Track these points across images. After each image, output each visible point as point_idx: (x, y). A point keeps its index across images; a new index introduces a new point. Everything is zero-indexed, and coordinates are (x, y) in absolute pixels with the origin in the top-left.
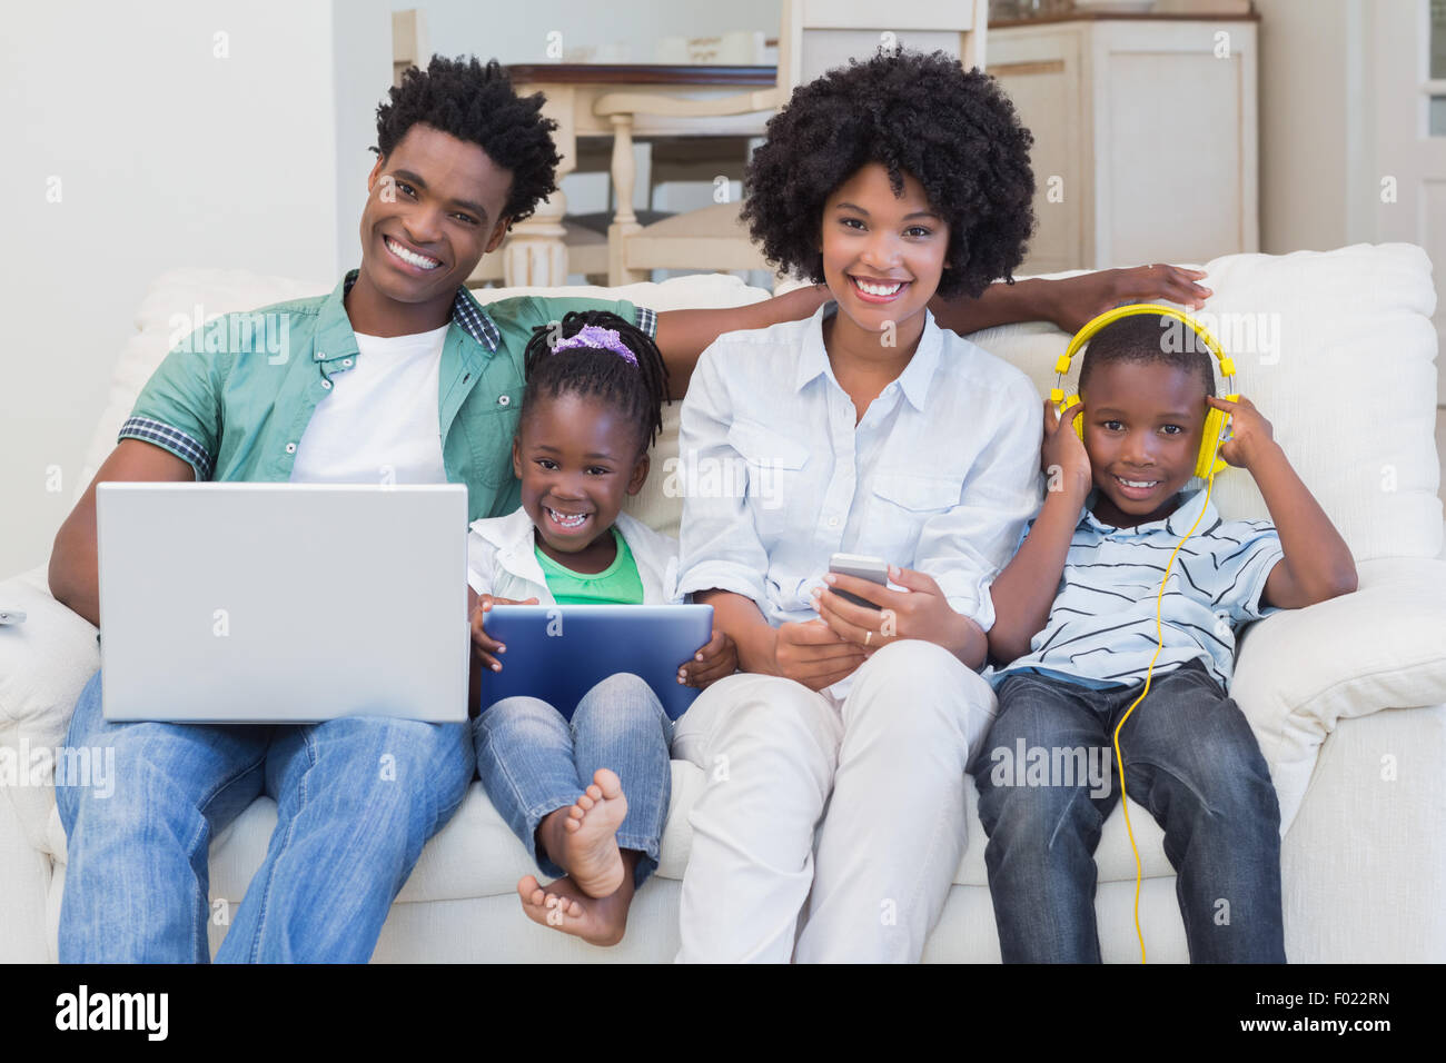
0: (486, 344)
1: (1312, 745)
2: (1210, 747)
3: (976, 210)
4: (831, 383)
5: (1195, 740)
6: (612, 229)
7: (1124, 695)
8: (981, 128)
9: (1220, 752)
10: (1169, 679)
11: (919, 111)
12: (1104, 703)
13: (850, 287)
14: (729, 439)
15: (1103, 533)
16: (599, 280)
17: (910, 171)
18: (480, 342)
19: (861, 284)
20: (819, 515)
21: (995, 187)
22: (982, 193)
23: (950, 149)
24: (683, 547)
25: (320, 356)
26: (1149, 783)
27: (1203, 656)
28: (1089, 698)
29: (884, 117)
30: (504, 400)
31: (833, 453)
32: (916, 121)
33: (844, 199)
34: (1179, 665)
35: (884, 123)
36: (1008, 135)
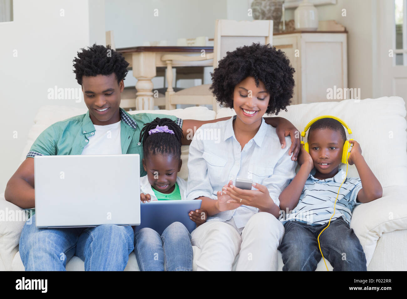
0: (133, 127)
1: (375, 240)
2: (346, 242)
3: (279, 92)
4: (234, 139)
5: (342, 241)
6: (166, 93)
7: (321, 227)
8: (281, 68)
9: (349, 243)
10: (333, 222)
11: (265, 63)
12: (315, 230)
13: (242, 112)
14: (203, 157)
15: (315, 181)
16: (162, 108)
17: (261, 80)
18: (131, 126)
19: (245, 111)
20: (228, 176)
21: (284, 85)
22: (281, 87)
23: (273, 75)
24: (188, 187)
25: (84, 132)
26: (328, 253)
27: (343, 216)
28: (311, 228)
29: (254, 63)
30: (139, 144)
31: (234, 159)
32: (263, 66)
33: (241, 86)
34: (336, 219)
35: (254, 66)
36: (289, 70)
